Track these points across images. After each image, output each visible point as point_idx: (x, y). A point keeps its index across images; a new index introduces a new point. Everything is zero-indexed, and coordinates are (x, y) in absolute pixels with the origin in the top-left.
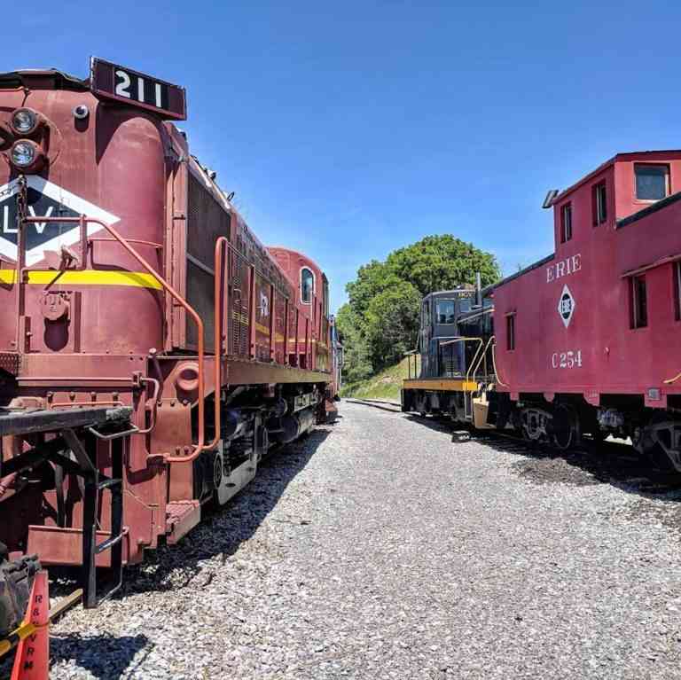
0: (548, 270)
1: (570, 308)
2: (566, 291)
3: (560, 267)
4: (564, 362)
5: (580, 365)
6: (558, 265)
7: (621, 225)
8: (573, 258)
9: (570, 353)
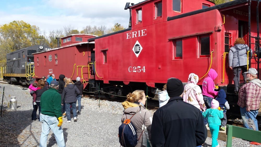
0: (127, 34)
1: (140, 50)
2: (137, 43)
3: (135, 33)
4: (135, 70)
5: (144, 71)
6: (133, 33)
7: (170, 19)
8: (142, 31)
9: (139, 67)
